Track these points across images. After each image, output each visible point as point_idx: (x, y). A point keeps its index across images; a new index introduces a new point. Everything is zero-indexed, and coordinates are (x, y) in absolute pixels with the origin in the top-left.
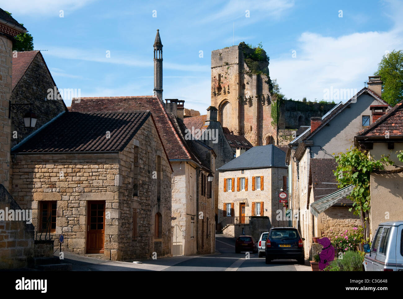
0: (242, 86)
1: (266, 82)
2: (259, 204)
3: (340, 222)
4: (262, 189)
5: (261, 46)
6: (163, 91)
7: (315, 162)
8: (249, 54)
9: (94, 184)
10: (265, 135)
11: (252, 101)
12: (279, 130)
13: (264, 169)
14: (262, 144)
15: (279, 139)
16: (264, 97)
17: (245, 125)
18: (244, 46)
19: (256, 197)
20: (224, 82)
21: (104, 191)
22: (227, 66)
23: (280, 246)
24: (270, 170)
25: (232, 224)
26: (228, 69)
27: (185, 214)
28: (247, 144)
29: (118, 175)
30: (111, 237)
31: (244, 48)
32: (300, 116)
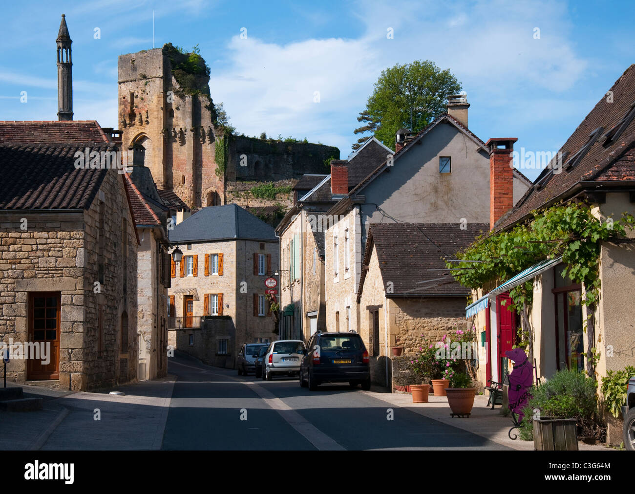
0: (168, 112)
1: (206, 107)
2: (216, 296)
3: (425, 322)
4: (221, 274)
5: (197, 51)
6: (73, 114)
7: (377, 228)
8: (179, 63)
9: (41, 265)
10: (206, 190)
11: (185, 136)
12: (228, 183)
13: (224, 243)
14: (201, 203)
15: (228, 197)
16: (203, 130)
17: (174, 175)
18: (171, 49)
19: (211, 286)
20: (140, 105)
21: (58, 275)
22: (144, 81)
23: (335, 362)
24: (233, 244)
25: (172, 328)
26: (146, 85)
27: (150, 313)
28: (179, 204)
29: (82, 250)
30: (72, 352)
31: (171, 52)
32: (256, 162)
